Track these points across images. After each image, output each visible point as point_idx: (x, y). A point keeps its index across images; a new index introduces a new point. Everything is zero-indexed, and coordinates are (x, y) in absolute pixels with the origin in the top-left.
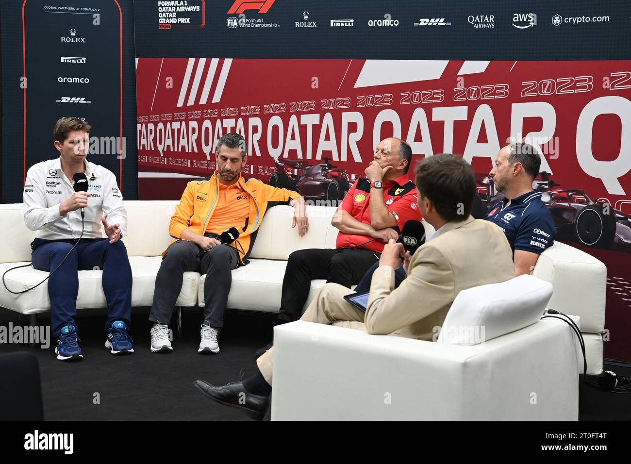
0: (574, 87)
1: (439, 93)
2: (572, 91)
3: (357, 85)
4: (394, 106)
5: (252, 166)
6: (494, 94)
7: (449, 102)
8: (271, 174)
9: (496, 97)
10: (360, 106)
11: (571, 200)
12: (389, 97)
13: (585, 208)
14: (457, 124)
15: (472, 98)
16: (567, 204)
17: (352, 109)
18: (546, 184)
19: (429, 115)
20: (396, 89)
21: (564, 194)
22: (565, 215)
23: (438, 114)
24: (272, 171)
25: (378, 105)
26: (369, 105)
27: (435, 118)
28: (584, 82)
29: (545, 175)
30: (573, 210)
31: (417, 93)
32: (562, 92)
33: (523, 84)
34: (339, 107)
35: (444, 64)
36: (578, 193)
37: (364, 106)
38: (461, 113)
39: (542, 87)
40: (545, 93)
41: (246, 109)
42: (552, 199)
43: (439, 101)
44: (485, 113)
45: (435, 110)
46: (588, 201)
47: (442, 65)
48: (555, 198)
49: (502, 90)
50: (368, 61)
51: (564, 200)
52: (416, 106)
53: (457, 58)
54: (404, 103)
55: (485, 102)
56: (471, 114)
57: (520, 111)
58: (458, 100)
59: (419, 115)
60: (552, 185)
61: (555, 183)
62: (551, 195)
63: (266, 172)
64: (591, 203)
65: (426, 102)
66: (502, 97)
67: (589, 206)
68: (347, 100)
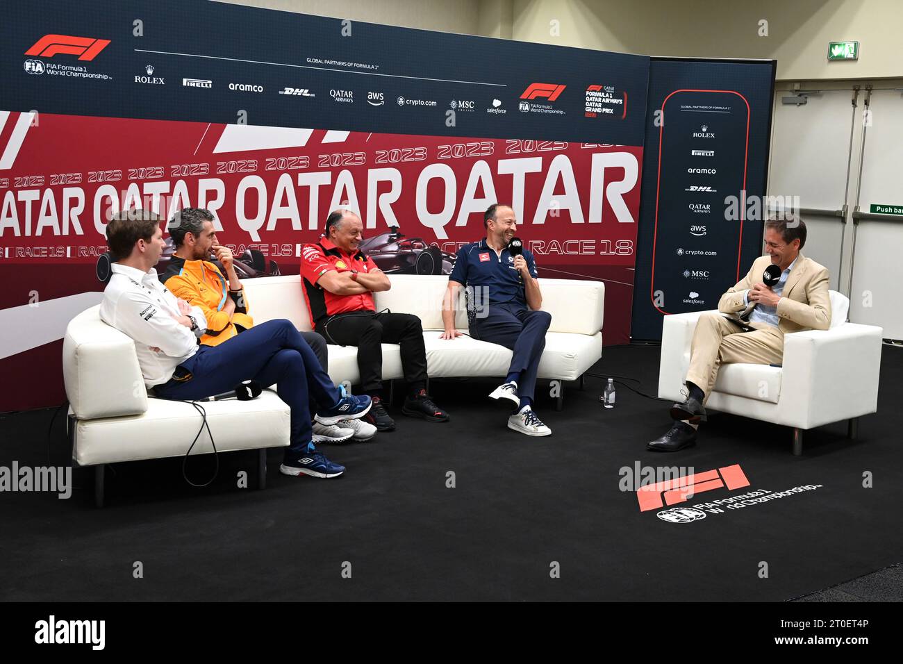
0: (414, 156)
1: (305, 160)
2: (413, 159)
3: (216, 151)
4: (259, 172)
5: (69, 248)
6: (354, 161)
7: (313, 168)
8: (99, 255)
9: (356, 164)
10: (221, 172)
11: (412, 247)
12: (253, 163)
13: (422, 252)
14: (322, 188)
15: (335, 164)
16: (409, 251)
17: (212, 175)
18: (394, 236)
19: (295, 181)
20: (261, 156)
21: (408, 243)
22: (409, 260)
23: (304, 179)
24: (102, 251)
25: (241, 171)
26: (231, 171)
27: (301, 183)
28: (421, 152)
29: (393, 229)
30: (413, 255)
31: (283, 159)
32: (406, 160)
33: (377, 152)
34: (194, 174)
35: (309, 132)
36: (418, 241)
37: (225, 172)
38: (325, 178)
39: (392, 154)
40: (394, 160)
41: (58, 178)
42: (400, 248)
43: (304, 167)
44: (346, 178)
45: (301, 175)
46: (424, 246)
47: (308, 132)
48: (402, 247)
49: (360, 157)
50: (228, 125)
51: (408, 247)
52: (282, 172)
53: (321, 127)
54: (270, 169)
55: (347, 168)
56: (334, 179)
57: (375, 176)
58: (322, 166)
59: (285, 181)
60: (399, 236)
61: (402, 234)
62: (398, 245)
63: (92, 253)
64: (427, 248)
65: (292, 168)
66: (360, 163)
67: (425, 250)
68: (205, 166)
